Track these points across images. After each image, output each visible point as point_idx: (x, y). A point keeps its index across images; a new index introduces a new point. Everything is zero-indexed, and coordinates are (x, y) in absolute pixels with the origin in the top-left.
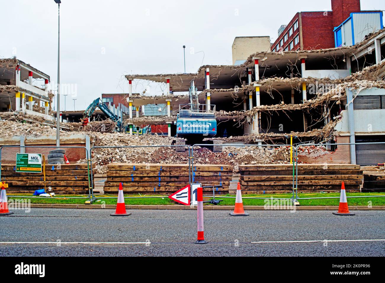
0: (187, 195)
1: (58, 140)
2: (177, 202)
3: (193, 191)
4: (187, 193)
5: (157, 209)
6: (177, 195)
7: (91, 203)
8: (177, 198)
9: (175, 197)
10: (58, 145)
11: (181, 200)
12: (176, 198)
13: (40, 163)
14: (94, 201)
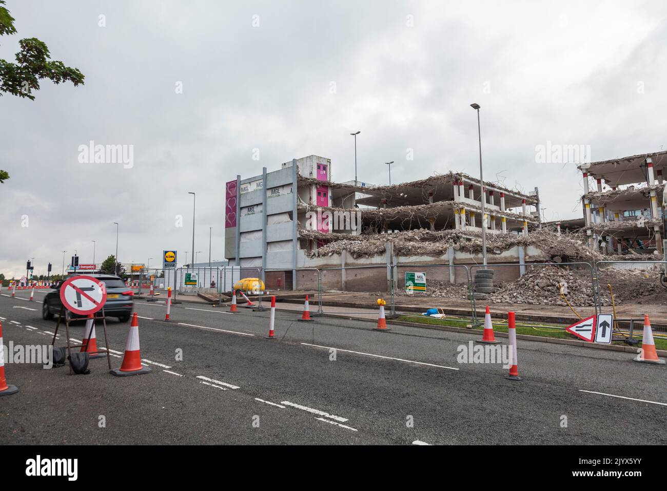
0: (591, 328)
1: (485, 259)
2: (576, 337)
3: (600, 322)
4: (590, 325)
5: (547, 342)
6: (577, 327)
7: (473, 327)
8: (576, 330)
9: (573, 329)
10: (485, 264)
11: (582, 334)
12: (574, 331)
13: (424, 282)
14: (478, 326)
